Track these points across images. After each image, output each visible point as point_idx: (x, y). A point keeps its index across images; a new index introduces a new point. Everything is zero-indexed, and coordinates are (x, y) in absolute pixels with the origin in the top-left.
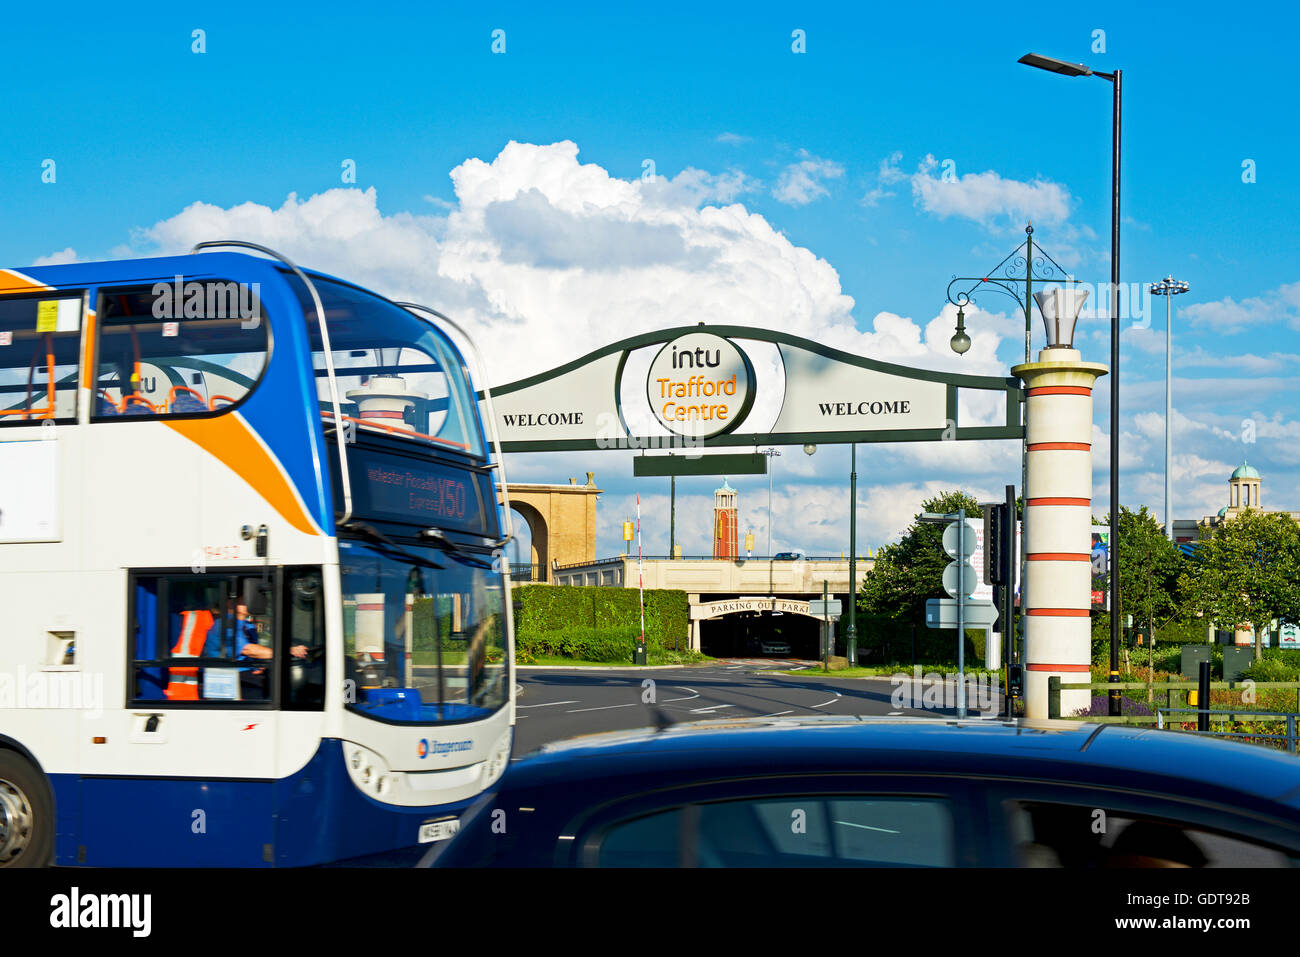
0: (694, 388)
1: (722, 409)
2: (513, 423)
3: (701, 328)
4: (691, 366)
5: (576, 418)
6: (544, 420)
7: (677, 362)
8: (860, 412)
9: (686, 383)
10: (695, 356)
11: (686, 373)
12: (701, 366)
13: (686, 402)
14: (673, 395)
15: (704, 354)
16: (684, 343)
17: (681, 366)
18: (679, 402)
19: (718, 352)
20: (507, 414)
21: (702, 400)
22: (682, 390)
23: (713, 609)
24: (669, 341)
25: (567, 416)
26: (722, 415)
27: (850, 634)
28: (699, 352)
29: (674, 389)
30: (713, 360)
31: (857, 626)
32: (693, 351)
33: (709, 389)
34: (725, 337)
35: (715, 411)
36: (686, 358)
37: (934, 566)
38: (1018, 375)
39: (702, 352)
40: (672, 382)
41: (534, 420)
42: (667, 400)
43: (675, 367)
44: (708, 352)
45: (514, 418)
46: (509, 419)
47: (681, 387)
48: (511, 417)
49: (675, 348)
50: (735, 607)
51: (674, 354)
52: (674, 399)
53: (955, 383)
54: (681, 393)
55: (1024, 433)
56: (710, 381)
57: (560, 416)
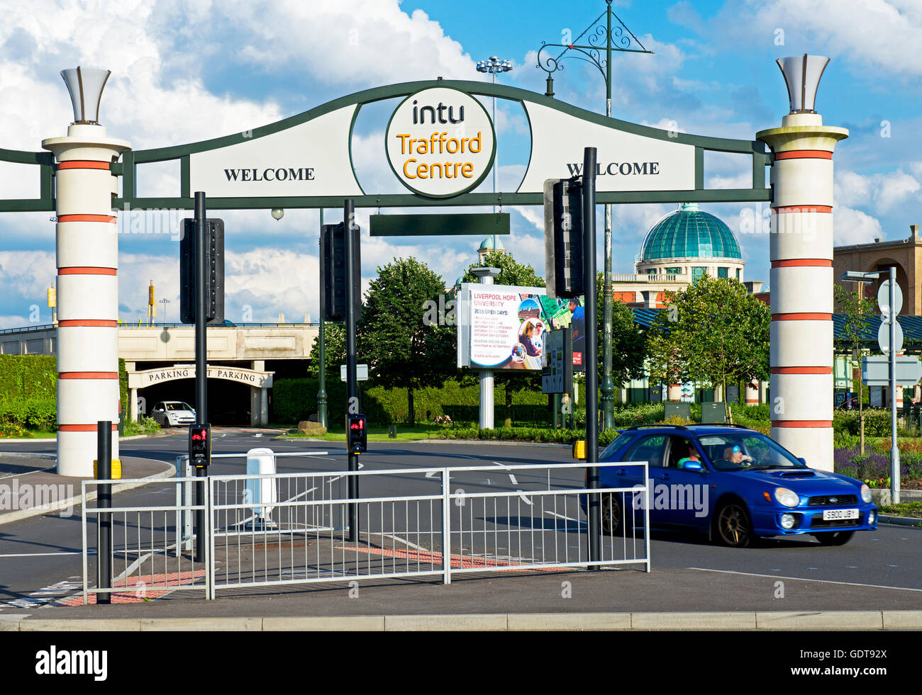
0: (436, 145)
1: (468, 168)
2: (235, 178)
3: (440, 83)
4: (433, 121)
5: (306, 174)
6: (271, 175)
7: (418, 117)
8: (610, 173)
9: (428, 139)
10: (437, 112)
11: (427, 129)
12: (444, 122)
13: (428, 159)
14: (414, 151)
15: (447, 110)
16: (426, 98)
17: (422, 122)
18: (421, 159)
19: (462, 109)
20: (229, 169)
21: (444, 158)
22: (425, 146)
23: (151, 377)
24: (410, 95)
25: (296, 171)
26: (467, 174)
27: (320, 399)
28: (441, 108)
29: (415, 146)
30: (456, 116)
31: (327, 391)
32: (436, 107)
33: (452, 146)
34: (469, 94)
35: (459, 169)
36: (428, 114)
37: (393, 331)
38: (764, 139)
39: (445, 108)
40: (412, 138)
41: (260, 175)
42: (407, 156)
43: (415, 122)
44: (451, 109)
45: (236, 172)
46: (230, 173)
47: (423, 143)
48: (233, 171)
49: (415, 102)
50: (172, 374)
51: (415, 109)
52: (415, 155)
53: (703, 145)
54: (422, 150)
55: (772, 196)
56: (454, 138)
57: (288, 171)
